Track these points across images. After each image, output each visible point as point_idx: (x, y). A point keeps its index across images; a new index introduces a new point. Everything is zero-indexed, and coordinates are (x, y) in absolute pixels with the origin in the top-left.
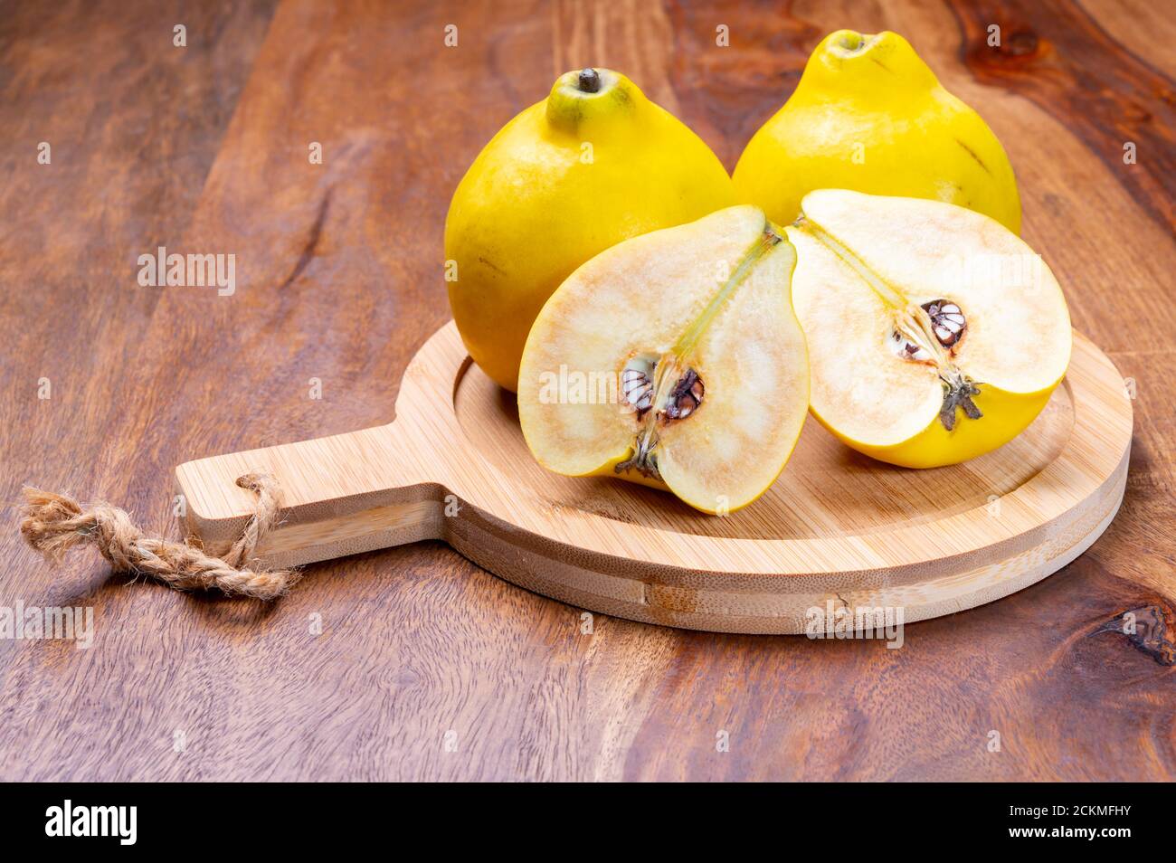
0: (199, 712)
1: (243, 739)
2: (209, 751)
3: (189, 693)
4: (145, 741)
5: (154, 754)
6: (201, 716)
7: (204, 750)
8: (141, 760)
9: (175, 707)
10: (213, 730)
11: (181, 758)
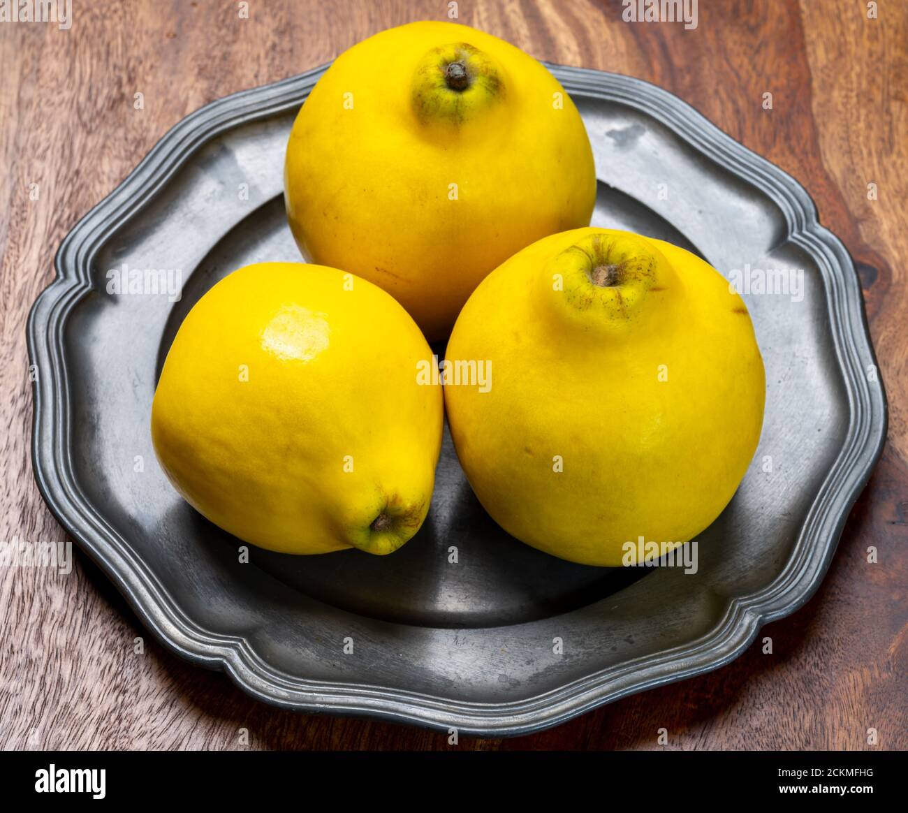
0: (114, 669)
1: (155, 709)
2: (124, 724)
3: (104, 641)
4: (66, 706)
5: (75, 725)
6: (116, 675)
7: (120, 723)
8: (64, 732)
9: (91, 659)
10: (127, 695)
11: (99, 731)
